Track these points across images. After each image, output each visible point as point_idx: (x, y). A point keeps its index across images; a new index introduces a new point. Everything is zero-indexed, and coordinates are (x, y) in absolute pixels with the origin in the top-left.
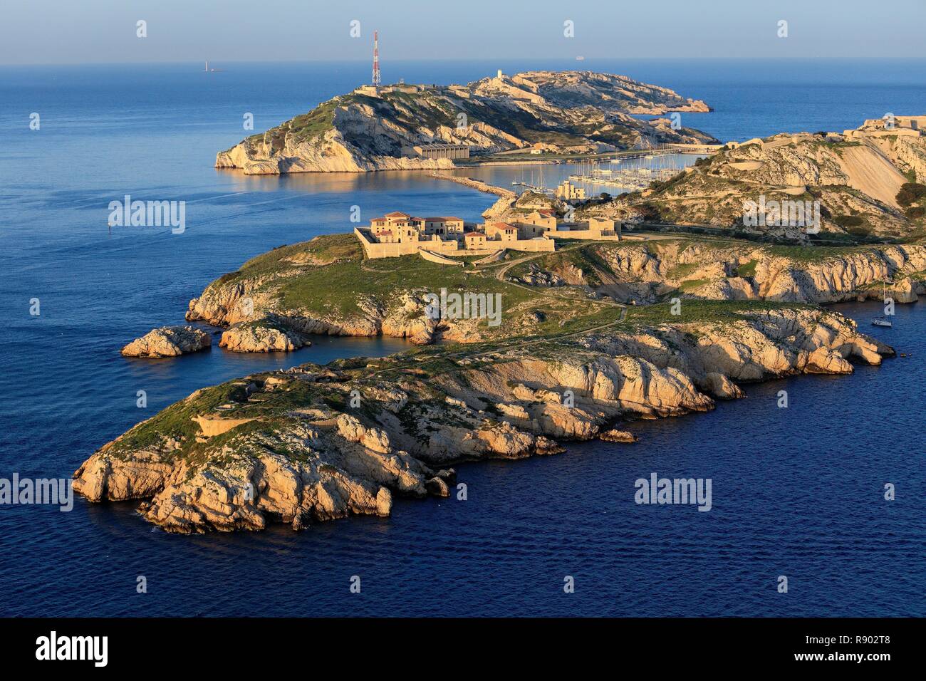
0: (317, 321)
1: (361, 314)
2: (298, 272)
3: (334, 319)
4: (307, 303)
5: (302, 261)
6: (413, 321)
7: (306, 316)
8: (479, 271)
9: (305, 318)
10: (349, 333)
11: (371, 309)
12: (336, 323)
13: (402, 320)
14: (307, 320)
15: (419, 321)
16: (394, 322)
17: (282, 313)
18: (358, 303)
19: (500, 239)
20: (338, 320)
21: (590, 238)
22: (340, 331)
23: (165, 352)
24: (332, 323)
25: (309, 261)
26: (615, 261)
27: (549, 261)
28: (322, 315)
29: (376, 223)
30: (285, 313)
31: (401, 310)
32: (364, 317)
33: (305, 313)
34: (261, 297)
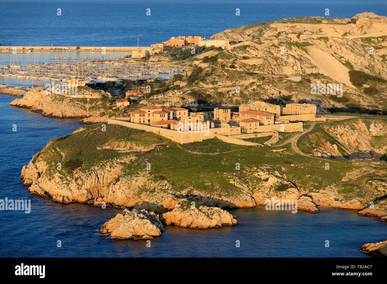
0: (208, 197)
1: (239, 191)
2: (134, 158)
3: (220, 196)
4: (191, 183)
5: (125, 149)
7: (196, 194)
8: (282, 150)
9: (196, 196)
10: (237, 205)
11: (242, 185)
12: (225, 199)
13: (272, 192)
14: (198, 197)
16: (265, 194)
17: (178, 193)
18: (230, 181)
19: (262, 124)
20: (225, 196)
22: (229, 205)
24: (220, 199)
25: (131, 148)
28: (209, 192)
29: (139, 115)
30: (181, 193)
31: (266, 184)
32: (241, 191)
33: (195, 192)
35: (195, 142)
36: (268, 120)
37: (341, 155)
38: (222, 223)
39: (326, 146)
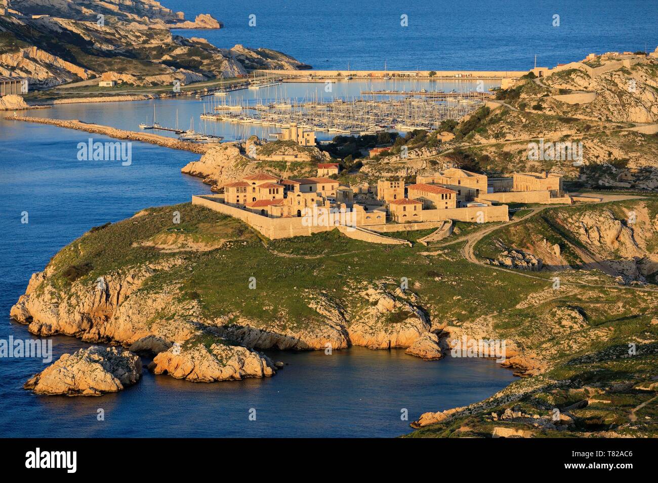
0: (261, 331)
1: (321, 320)
2: (179, 262)
3: (284, 328)
4: (238, 305)
5: (173, 246)
6: (398, 326)
7: (243, 324)
8: (440, 252)
9: (242, 327)
10: (311, 346)
11: (330, 312)
12: (289, 333)
13: (379, 324)
14: (246, 329)
15: (408, 325)
16: (367, 328)
17: (209, 322)
18: (310, 303)
19: (434, 208)
20: (292, 329)
21: (536, 201)
22: (296, 344)
23: (104, 387)
24: (283, 333)
25: (183, 246)
26: (582, 231)
27: (514, 235)
28: (266, 322)
29: (235, 189)
30: (214, 321)
31: (372, 311)
32: (324, 322)
33: (240, 320)
34: (159, 300)
35: (295, 237)
36: (445, 201)
37: (565, 263)
38: (243, 373)
39: (540, 247)
